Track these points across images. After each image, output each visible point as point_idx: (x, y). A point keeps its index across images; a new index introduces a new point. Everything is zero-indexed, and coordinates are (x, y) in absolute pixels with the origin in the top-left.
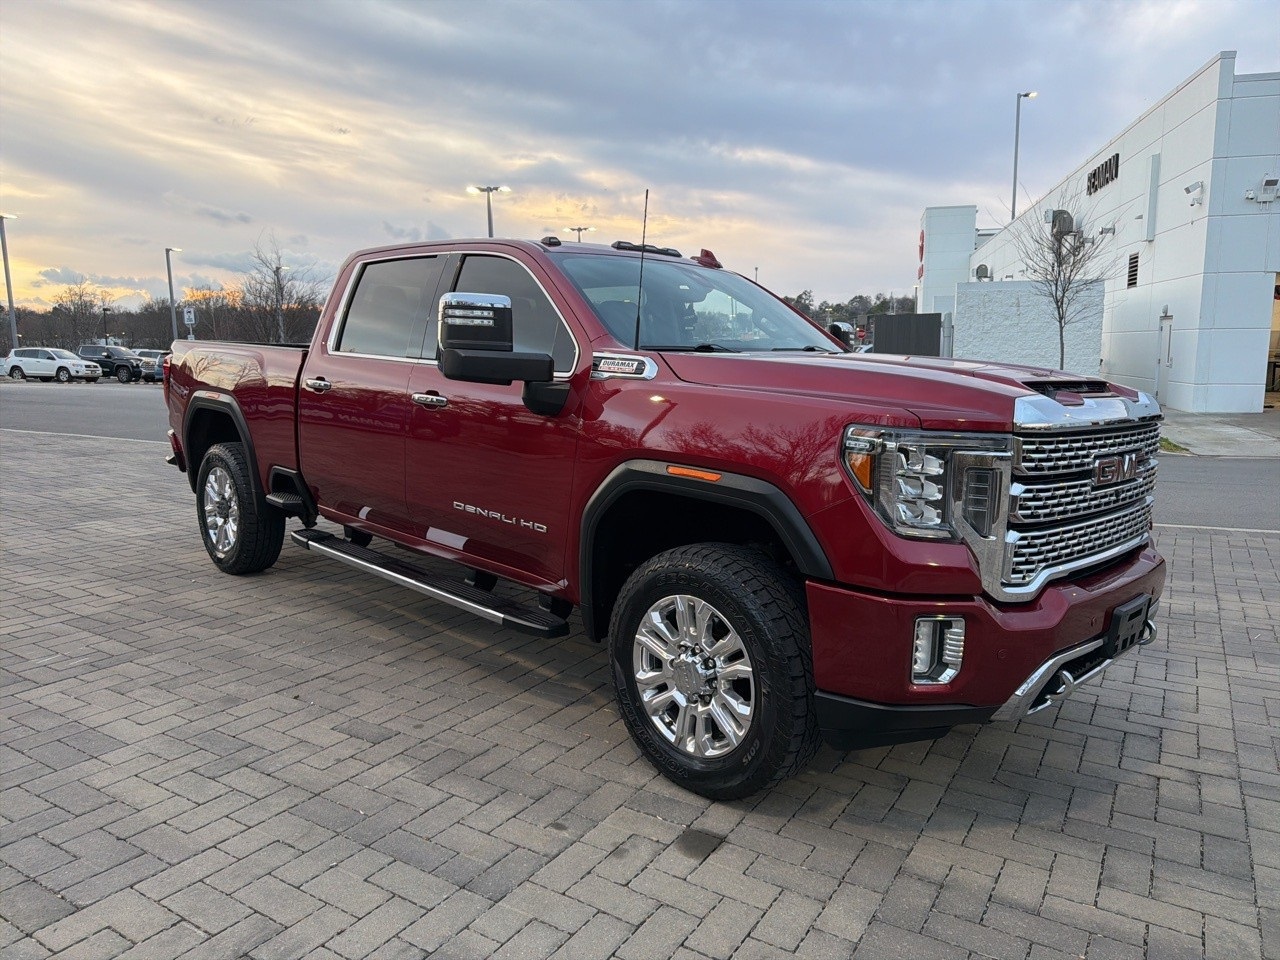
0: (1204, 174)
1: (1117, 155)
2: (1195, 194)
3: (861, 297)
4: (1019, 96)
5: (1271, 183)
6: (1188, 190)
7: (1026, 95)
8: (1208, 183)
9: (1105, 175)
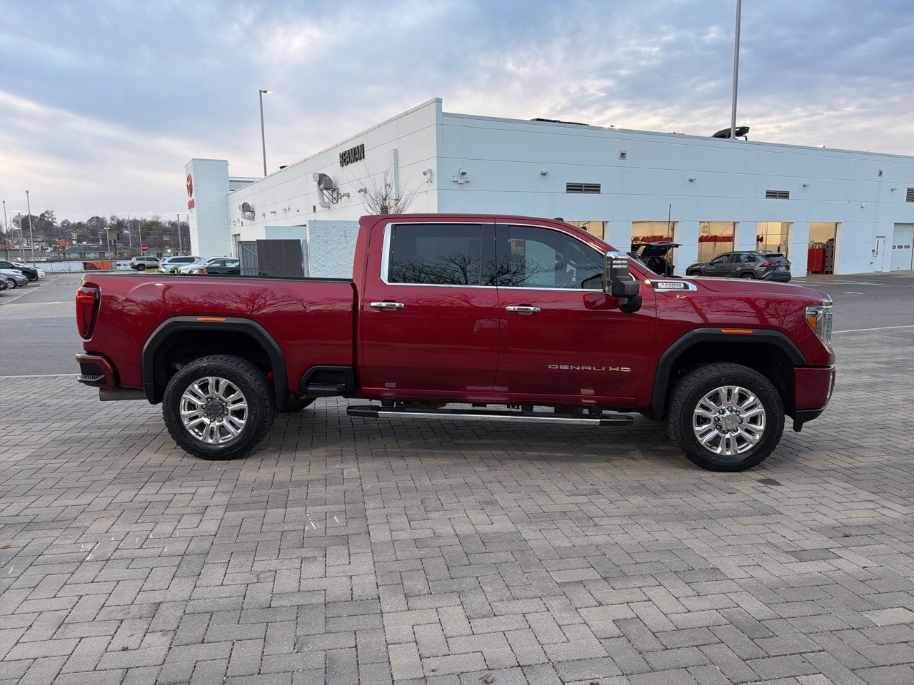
0: (432, 164)
1: (363, 145)
2: (428, 175)
3: (97, 218)
4: (261, 92)
5: (464, 174)
6: (425, 174)
7: (265, 92)
8: (435, 171)
9: (353, 155)
